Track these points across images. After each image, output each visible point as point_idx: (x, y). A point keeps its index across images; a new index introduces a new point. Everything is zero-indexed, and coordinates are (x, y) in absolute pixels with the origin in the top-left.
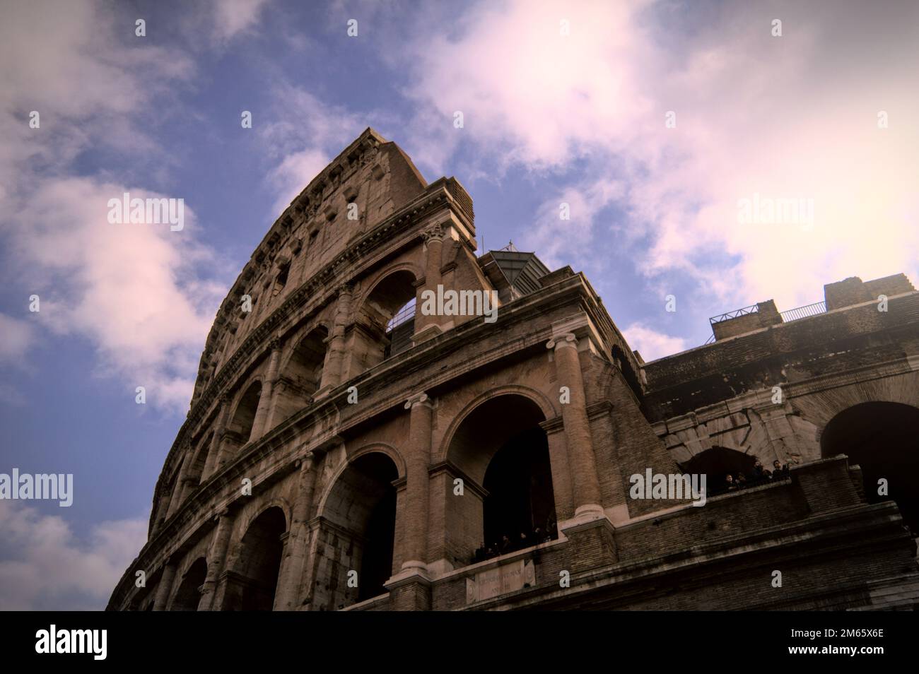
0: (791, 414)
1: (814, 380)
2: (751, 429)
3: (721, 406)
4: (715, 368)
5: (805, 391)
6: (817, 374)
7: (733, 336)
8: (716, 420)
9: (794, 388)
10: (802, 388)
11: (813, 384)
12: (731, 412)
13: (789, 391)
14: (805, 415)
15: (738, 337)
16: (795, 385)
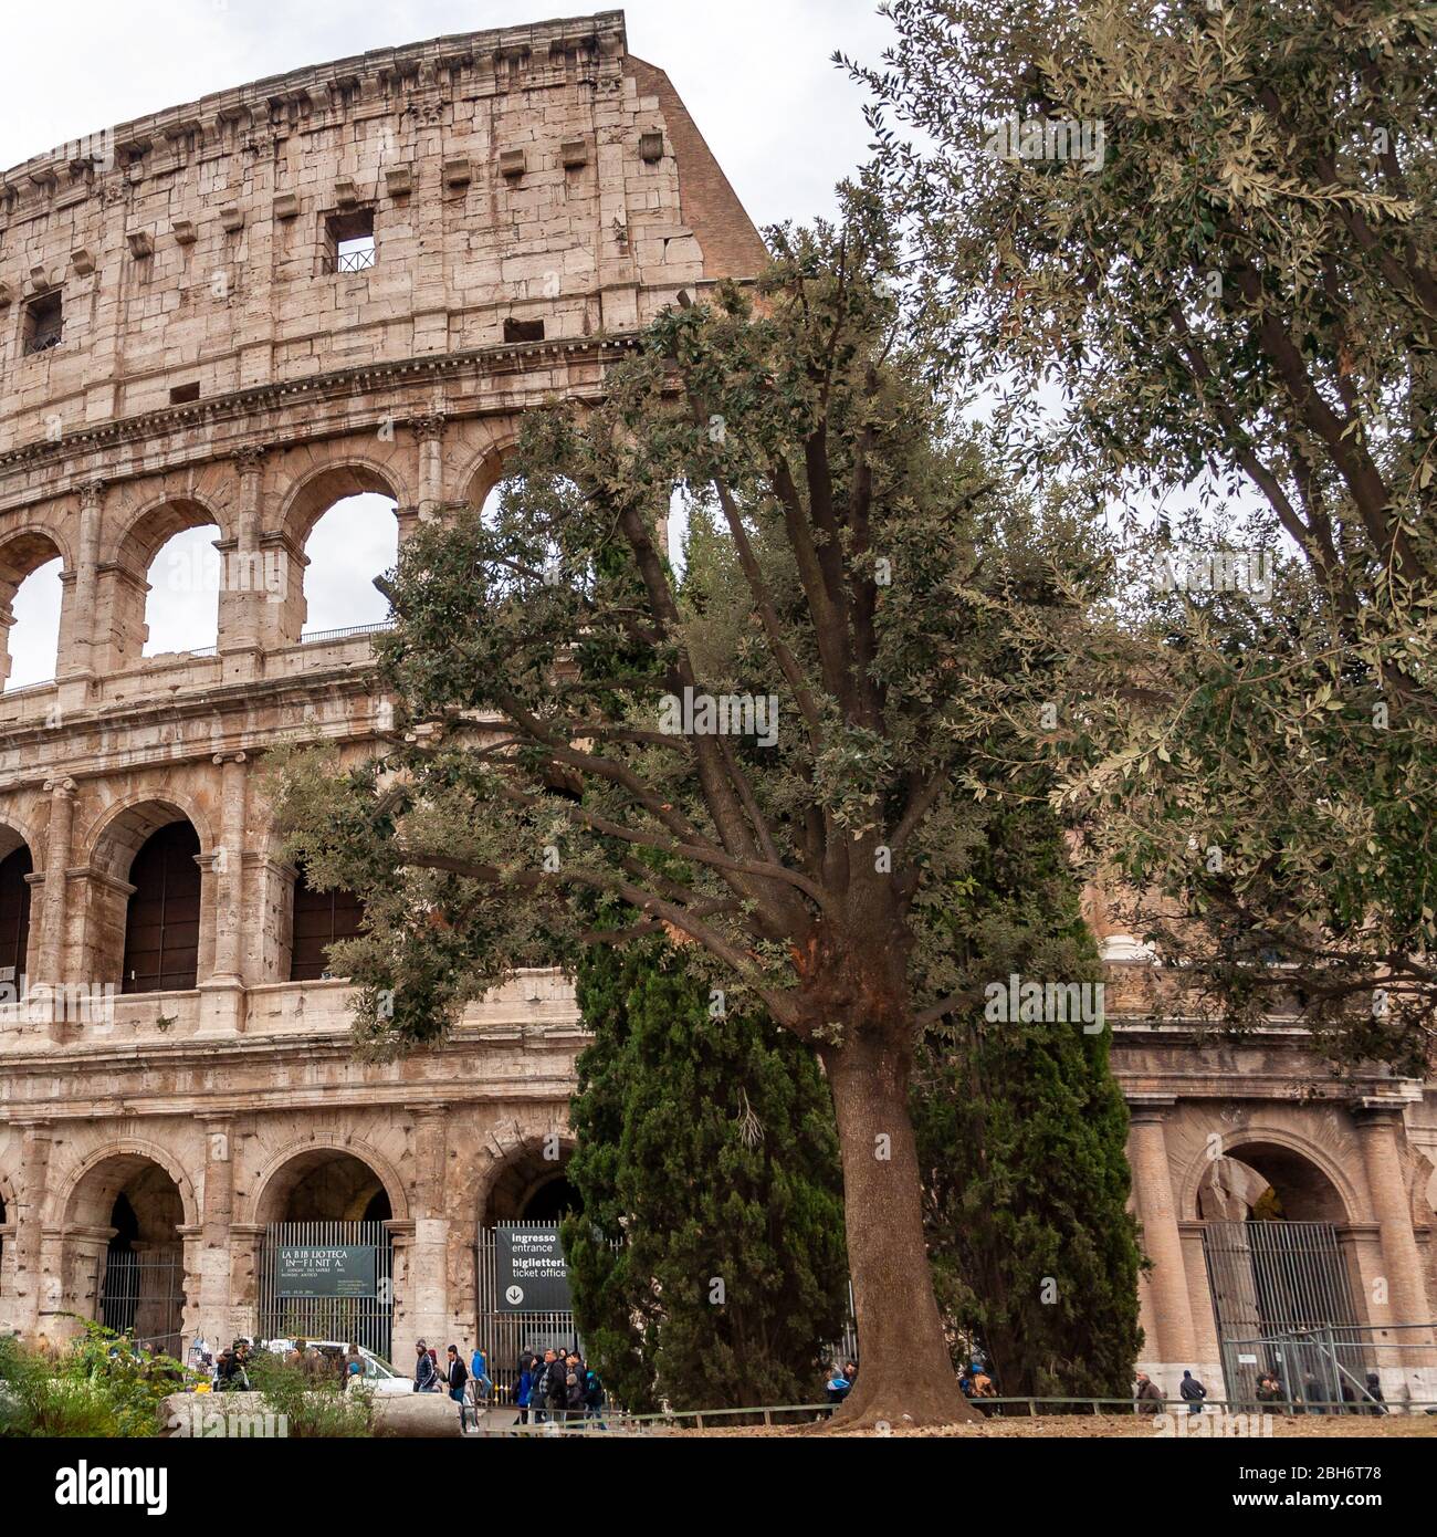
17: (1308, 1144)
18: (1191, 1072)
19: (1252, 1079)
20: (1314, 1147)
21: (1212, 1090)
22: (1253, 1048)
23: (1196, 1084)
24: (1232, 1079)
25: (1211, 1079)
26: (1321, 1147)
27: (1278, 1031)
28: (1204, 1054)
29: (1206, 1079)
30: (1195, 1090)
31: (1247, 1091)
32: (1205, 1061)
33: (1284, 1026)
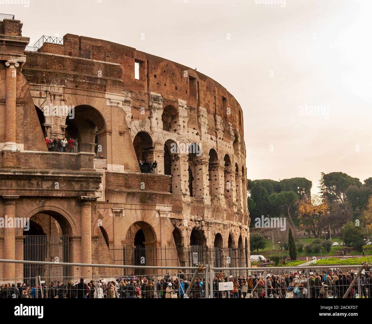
0: (62, 100)
1: (75, 89)
2: (46, 100)
3: (38, 85)
4: (40, 66)
5: (70, 92)
6: (77, 87)
7: (52, 53)
8: (34, 91)
9: (67, 89)
10: (69, 91)
11: (73, 90)
12: (41, 90)
13: (64, 90)
14: (66, 102)
15: (54, 55)
16: (68, 88)
17: (63, 211)
18: (27, 188)
19: (47, 190)
20: (65, 212)
21: (33, 194)
22: (49, 180)
23: (28, 192)
24: (40, 190)
25: (33, 190)
26: (68, 212)
27: (56, 175)
28: (32, 182)
29: (31, 190)
30: (27, 194)
31: (45, 194)
32: (32, 184)
33: (58, 173)
